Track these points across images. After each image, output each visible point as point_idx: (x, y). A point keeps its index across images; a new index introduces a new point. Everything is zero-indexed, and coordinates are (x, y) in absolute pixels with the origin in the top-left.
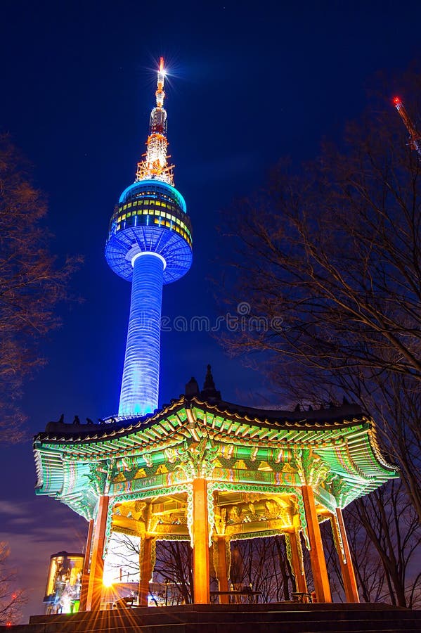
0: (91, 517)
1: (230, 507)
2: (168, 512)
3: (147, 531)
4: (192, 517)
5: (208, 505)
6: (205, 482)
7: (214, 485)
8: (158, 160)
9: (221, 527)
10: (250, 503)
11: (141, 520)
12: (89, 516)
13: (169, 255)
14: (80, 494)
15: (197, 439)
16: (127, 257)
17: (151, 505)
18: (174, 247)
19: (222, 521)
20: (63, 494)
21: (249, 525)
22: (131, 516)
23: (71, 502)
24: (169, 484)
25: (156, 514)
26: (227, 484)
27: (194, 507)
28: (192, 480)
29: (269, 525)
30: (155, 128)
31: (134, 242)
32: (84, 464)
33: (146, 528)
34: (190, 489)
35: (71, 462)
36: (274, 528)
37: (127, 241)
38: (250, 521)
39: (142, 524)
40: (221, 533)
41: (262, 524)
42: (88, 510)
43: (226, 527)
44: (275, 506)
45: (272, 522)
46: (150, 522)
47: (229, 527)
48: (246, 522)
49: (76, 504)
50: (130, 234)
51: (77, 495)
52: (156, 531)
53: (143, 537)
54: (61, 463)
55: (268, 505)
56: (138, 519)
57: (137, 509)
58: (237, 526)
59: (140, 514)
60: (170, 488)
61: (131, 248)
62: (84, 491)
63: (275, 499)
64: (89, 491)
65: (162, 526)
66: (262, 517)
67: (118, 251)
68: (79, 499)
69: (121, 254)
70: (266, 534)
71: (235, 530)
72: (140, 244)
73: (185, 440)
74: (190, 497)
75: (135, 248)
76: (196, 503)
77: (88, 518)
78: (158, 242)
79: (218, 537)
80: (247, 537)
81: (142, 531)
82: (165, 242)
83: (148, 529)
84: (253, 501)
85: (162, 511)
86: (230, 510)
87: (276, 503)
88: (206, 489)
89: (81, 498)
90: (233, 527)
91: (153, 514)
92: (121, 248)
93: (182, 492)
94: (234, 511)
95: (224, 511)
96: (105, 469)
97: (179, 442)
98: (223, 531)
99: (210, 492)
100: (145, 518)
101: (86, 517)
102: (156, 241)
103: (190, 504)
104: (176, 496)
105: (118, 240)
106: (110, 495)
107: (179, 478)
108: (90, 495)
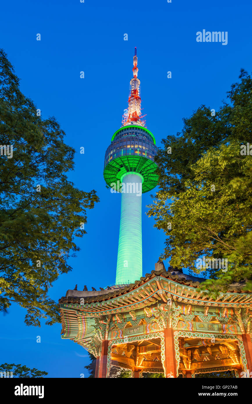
0: (98, 355)
1: (193, 350)
2: (150, 352)
3: (136, 365)
4: (164, 355)
5: (175, 347)
6: (172, 331)
7: (179, 333)
8: (136, 112)
9: (188, 364)
10: (208, 346)
11: (131, 357)
12: (96, 354)
13: (145, 173)
14: (90, 339)
15: (165, 301)
16: (117, 177)
17: (138, 348)
18: (149, 168)
19: (189, 359)
20: (79, 339)
21: (208, 363)
22: (125, 355)
23: (85, 344)
24: (148, 333)
25: (141, 354)
26: (188, 333)
27: (165, 348)
28: (163, 330)
29: (222, 363)
30: (133, 92)
31: (122, 166)
32: (91, 318)
33: (135, 364)
34: (162, 336)
35: (83, 317)
36: (226, 365)
37: (117, 166)
38: (209, 360)
39: (132, 361)
40: (188, 368)
41: (217, 362)
42: (95, 349)
43: (191, 364)
44: (226, 349)
45: (224, 361)
46: (138, 359)
47: (193, 364)
48: (206, 360)
49: (88, 346)
50: (119, 161)
51: (88, 339)
52: (142, 365)
53: (134, 370)
54: (77, 318)
55: (221, 348)
56: (129, 357)
57: (128, 350)
58: (199, 363)
59: (130, 353)
60: (148, 335)
61: (120, 170)
62: (93, 337)
63: (226, 344)
64: (95, 336)
65: (146, 363)
66: (217, 357)
67: (111, 173)
68: (89, 342)
69: (114, 174)
70: (221, 370)
71: (198, 366)
72: (126, 167)
73: (157, 301)
74: (163, 341)
75: (123, 170)
76: (166, 346)
77: (95, 355)
78: (137, 165)
79: (186, 371)
80: (207, 371)
81: (133, 365)
82: (142, 165)
83: (137, 364)
84: (210, 345)
85: (145, 351)
86: (194, 352)
87: (227, 347)
88: (173, 336)
89: (91, 342)
90: (196, 364)
91: (139, 354)
92: (113, 171)
93: (157, 337)
94: (196, 352)
95: (190, 352)
96: (105, 321)
97: (154, 303)
98: (190, 367)
99: (176, 338)
100: (134, 357)
101: (94, 355)
102: (136, 165)
103: (163, 346)
104: (154, 341)
105: (111, 166)
106: (109, 339)
107: (155, 328)
108: (96, 339)
